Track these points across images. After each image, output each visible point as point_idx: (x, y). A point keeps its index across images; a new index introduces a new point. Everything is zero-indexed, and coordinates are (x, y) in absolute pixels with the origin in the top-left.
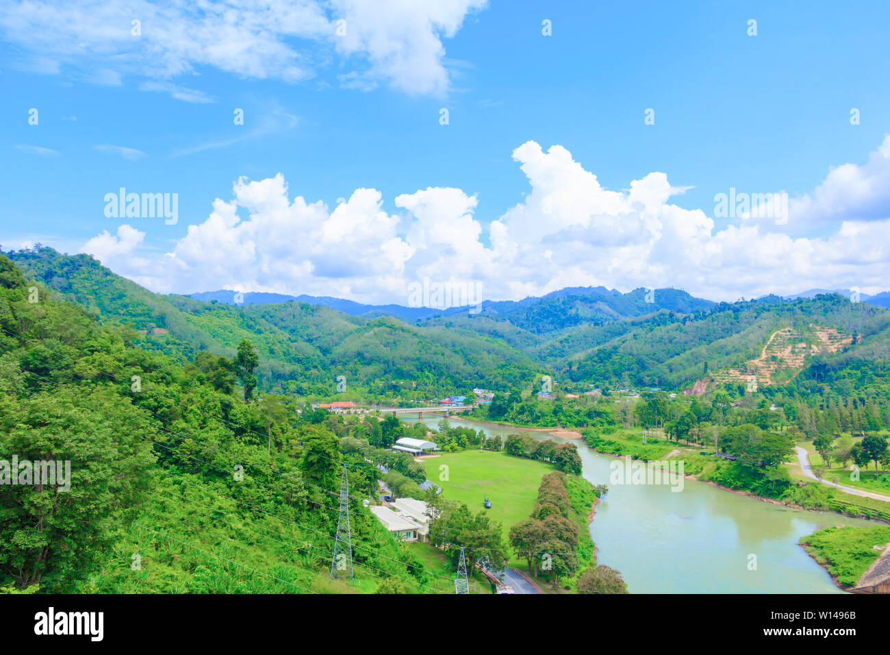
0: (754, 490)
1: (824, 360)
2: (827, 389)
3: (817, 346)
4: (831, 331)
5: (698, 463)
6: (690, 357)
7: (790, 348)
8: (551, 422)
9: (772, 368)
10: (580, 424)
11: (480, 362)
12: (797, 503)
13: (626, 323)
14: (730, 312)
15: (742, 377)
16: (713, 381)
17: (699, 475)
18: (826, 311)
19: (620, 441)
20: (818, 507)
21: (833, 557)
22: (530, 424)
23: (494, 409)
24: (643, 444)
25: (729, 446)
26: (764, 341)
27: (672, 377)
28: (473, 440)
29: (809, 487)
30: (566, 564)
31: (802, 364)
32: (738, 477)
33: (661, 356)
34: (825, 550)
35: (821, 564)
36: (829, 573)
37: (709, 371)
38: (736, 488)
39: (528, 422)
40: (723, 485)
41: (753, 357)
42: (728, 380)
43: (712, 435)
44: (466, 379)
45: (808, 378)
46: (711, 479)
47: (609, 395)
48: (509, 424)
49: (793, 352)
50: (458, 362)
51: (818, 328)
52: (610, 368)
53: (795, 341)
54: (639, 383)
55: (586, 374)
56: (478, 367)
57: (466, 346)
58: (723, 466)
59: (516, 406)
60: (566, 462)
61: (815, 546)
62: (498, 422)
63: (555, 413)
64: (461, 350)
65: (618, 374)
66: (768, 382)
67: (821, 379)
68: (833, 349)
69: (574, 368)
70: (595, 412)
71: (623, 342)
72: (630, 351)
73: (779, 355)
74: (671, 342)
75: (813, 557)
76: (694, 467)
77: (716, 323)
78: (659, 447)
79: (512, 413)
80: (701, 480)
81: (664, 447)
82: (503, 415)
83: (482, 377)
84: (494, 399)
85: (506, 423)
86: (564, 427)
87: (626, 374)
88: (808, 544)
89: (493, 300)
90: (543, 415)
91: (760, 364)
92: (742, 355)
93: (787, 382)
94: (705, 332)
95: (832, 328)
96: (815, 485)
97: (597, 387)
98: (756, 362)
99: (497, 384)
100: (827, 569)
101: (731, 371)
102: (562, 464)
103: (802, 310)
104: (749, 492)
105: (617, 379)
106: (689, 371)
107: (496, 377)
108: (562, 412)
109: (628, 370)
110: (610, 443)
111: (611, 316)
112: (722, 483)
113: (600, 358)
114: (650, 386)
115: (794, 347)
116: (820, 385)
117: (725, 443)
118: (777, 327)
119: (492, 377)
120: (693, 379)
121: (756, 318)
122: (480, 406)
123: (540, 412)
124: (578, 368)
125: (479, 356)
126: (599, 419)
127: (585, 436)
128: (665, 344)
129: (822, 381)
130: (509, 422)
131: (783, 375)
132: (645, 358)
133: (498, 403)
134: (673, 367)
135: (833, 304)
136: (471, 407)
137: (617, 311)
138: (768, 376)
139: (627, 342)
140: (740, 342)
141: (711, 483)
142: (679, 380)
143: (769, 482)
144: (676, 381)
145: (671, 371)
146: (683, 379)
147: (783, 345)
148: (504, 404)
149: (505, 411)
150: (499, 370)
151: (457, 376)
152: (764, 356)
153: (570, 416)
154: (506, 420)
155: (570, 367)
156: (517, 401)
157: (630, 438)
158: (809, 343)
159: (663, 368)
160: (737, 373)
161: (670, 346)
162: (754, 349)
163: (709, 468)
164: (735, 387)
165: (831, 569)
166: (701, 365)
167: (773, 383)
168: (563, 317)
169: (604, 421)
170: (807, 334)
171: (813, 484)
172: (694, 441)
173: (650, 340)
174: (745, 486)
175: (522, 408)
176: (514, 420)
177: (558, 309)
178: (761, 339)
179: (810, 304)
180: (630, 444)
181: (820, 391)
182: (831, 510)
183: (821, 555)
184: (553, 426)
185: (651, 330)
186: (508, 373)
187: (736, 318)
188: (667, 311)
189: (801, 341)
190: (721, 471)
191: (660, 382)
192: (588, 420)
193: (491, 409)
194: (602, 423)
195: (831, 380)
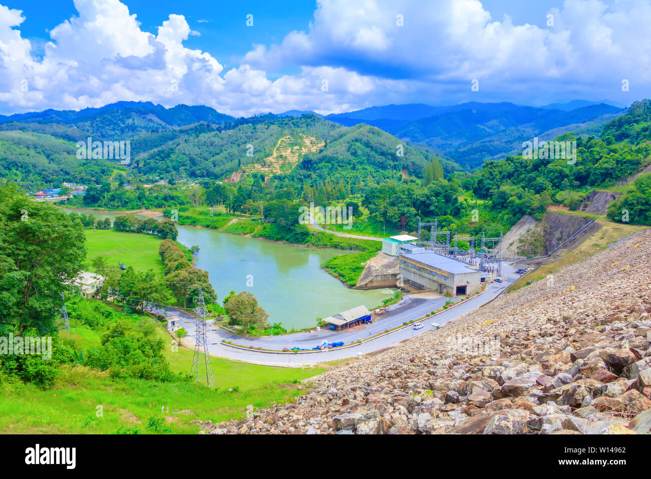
0: (288, 240)
1: (311, 157)
2: (314, 176)
3: (305, 148)
4: (312, 138)
5: (251, 226)
6: (228, 156)
7: (290, 149)
8: (137, 205)
9: (280, 163)
10: (159, 206)
11: (63, 161)
12: (313, 245)
13: (175, 131)
14: (250, 124)
15: (263, 169)
16: (244, 172)
17: (252, 234)
18: (307, 125)
19: (194, 216)
20: (325, 246)
21: (342, 272)
22: (120, 208)
23: (89, 198)
24: (211, 217)
25: (270, 214)
26: (275, 145)
27: (217, 170)
28: (85, 222)
29: (320, 235)
30: (211, 296)
31: (297, 160)
32: (278, 233)
33: (206, 155)
34: (337, 269)
35: (336, 277)
36: (341, 281)
37: (241, 165)
38: (278, 240)
39: (118, 206)
40: (269, 239)
41: (268, 155)
42: (254, 171)
43: (259, 208)
44: (53, 175)
45: (301, 169)
46: (261, 236)
47: (175, 184)
48: (103, 209)
49: (292, 152)
50: (43, 161)
51: (305, 136)
52: (170, 164)
53: (292, 145)
54: (193, 175)
55: (151, 169)
56: (63, 166)
57: (47, 148)
58: (268, 227)
59: (107, 195)
60: (167, 233)
61: (331, 268)
62: (93, 208)
63: (139, 198)
64: (43, 151)
65: (176, 169)
66: (279, 172)
67: (308, 169)
68: (314, 149)
69: (141, 165)
70: (170, 197)
71: (178, 145)
72: (183, 152)
73: (284, 154)
74: (212, 145)
75: (331, 274)
76: (248, 229)
77: (242, 131)
78: (223, 218)
79: (105, 201)
80: (254, 237)
81: (226, 218)
82: (97, 202)
83: (67, 173)
84: (88, 190)
85: (100, 208)
86: (147, 209)
87: (181, 169)
88: (327, 267)
89: (55, 109)
90: (131, 201)
91: (273, 160)
92: (262, 154)
93: (290, 171)
94: (235, 138)
95: (313, 136)
96: (323, 233)
97: (162, 179)
98: (270, 158)
99: (82, 179)
100: (339, 279)
101: (256, 165)
102: (164, 235)
103: (294, 124)
104: (285, 242)
105: (176, 172)
106: (228, 165)
107: (80, 173)
108: (145, 198)
109: (182, 166)
110: (188, 218)
111: (160, 125)
112: (268, 238)
113: (161, 157)
114: (201, 177)
115: (292, 149)
116: (309, 173)
117: (267, 212)
118: (282, 135)
119: (77, 173)
120: (231, 171)
121: (267, 129)
122: (75, 196)
123: (128, 198)
124: (144, 165)
125: (62, 156)
126: (173, 201)
127: (166, 214)
128: (208, 146)
129: (310, 171)
130: (102, 207)
131: (287, 167)
132: (195, 157)
133: (92, 193)
134: (216, 163)
135: (312, 121)
136: (66, 197)
137: (165, 122)
138: (278, 168)
139: (181, 145)
140: (259, 146)
141: (261, 238)
142: (222, 172)
143: (296, 234)
144: (220, 172)
145: (215, 166)
146: (224, 171)
147: (286, 147)
148: (97, 193)
149: (98, 199)
150: (81, 168)
151: (44, 172)
152: (275, 155)
153: (151, 201)
154: (99, 206)
155: (138, 165)
156: (108, 192)
157: (201, 213)
158: (301, 146)
159: (209, 164)
160: (259, 166)
161: (212, 149)
162: (269, 150)
163: (258, 229)
164: (259, 176)
165: (342, 279)
166: (236, 161)
167: (282, 173)
168: (122, 125)
169: (177, 203)
170: (299, 140)
171: (321, 233)
172: (245, 213)
173: (197, 144)
174: (282, 239)
175: (113, 196)
176: (107, 205)
177: (118, 118)
178: (273, 143)
179: (298, 120)
180: (202, 217)
181: (309, 176)
182: (332, 247)
183: (335, 272)
184: (139, 208)
185: (198, 137)
186: (89, 169)
187: (255, 129)
188: (206, 123)
189: (296, 145)
190: (266, 230)
191: (207, 173)
192: (165, 203)
193: (85, 198)
194: (175, 204)
195: (315, 170)
